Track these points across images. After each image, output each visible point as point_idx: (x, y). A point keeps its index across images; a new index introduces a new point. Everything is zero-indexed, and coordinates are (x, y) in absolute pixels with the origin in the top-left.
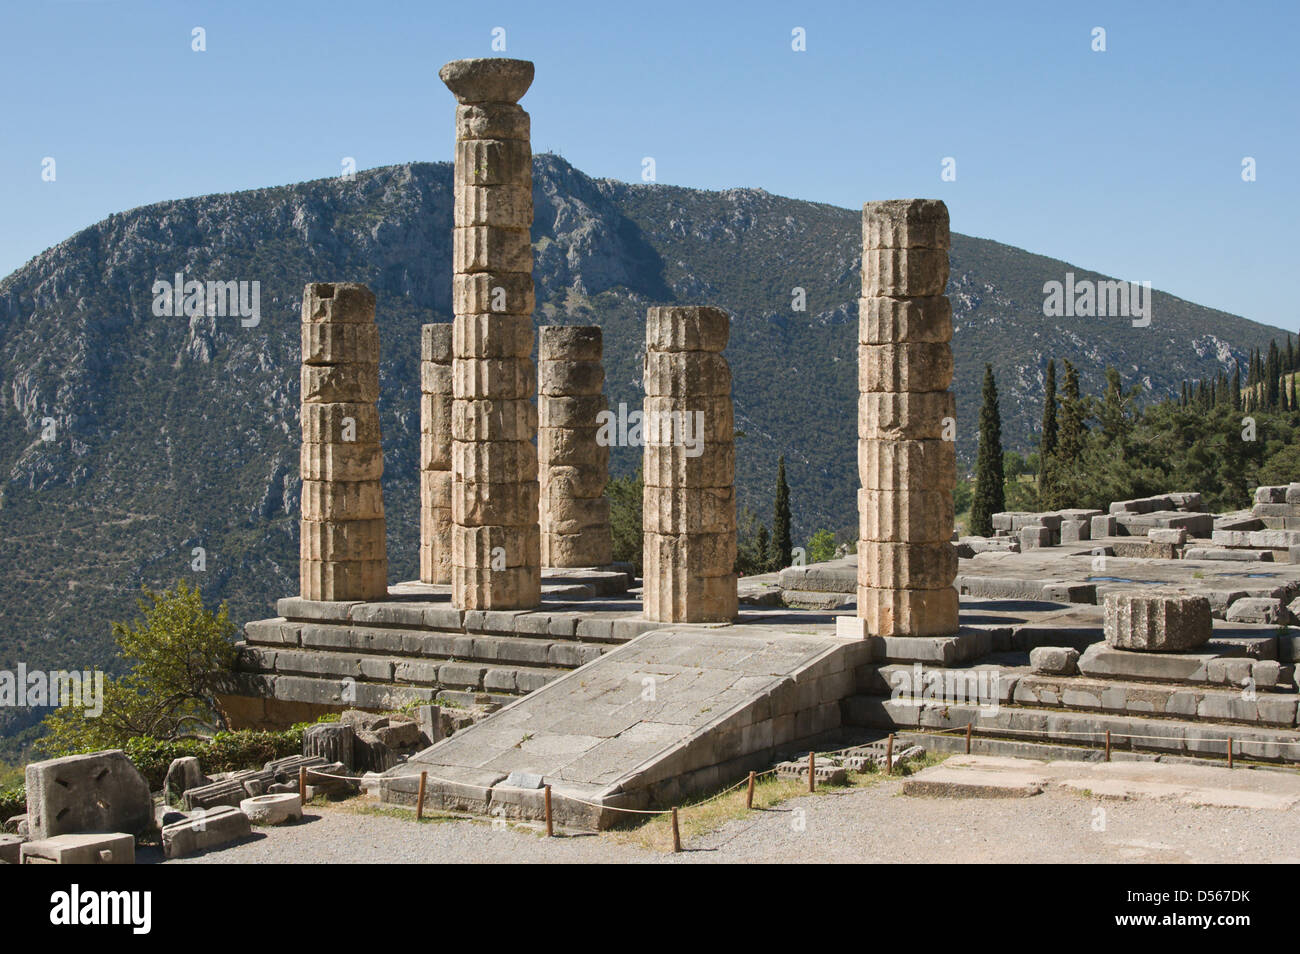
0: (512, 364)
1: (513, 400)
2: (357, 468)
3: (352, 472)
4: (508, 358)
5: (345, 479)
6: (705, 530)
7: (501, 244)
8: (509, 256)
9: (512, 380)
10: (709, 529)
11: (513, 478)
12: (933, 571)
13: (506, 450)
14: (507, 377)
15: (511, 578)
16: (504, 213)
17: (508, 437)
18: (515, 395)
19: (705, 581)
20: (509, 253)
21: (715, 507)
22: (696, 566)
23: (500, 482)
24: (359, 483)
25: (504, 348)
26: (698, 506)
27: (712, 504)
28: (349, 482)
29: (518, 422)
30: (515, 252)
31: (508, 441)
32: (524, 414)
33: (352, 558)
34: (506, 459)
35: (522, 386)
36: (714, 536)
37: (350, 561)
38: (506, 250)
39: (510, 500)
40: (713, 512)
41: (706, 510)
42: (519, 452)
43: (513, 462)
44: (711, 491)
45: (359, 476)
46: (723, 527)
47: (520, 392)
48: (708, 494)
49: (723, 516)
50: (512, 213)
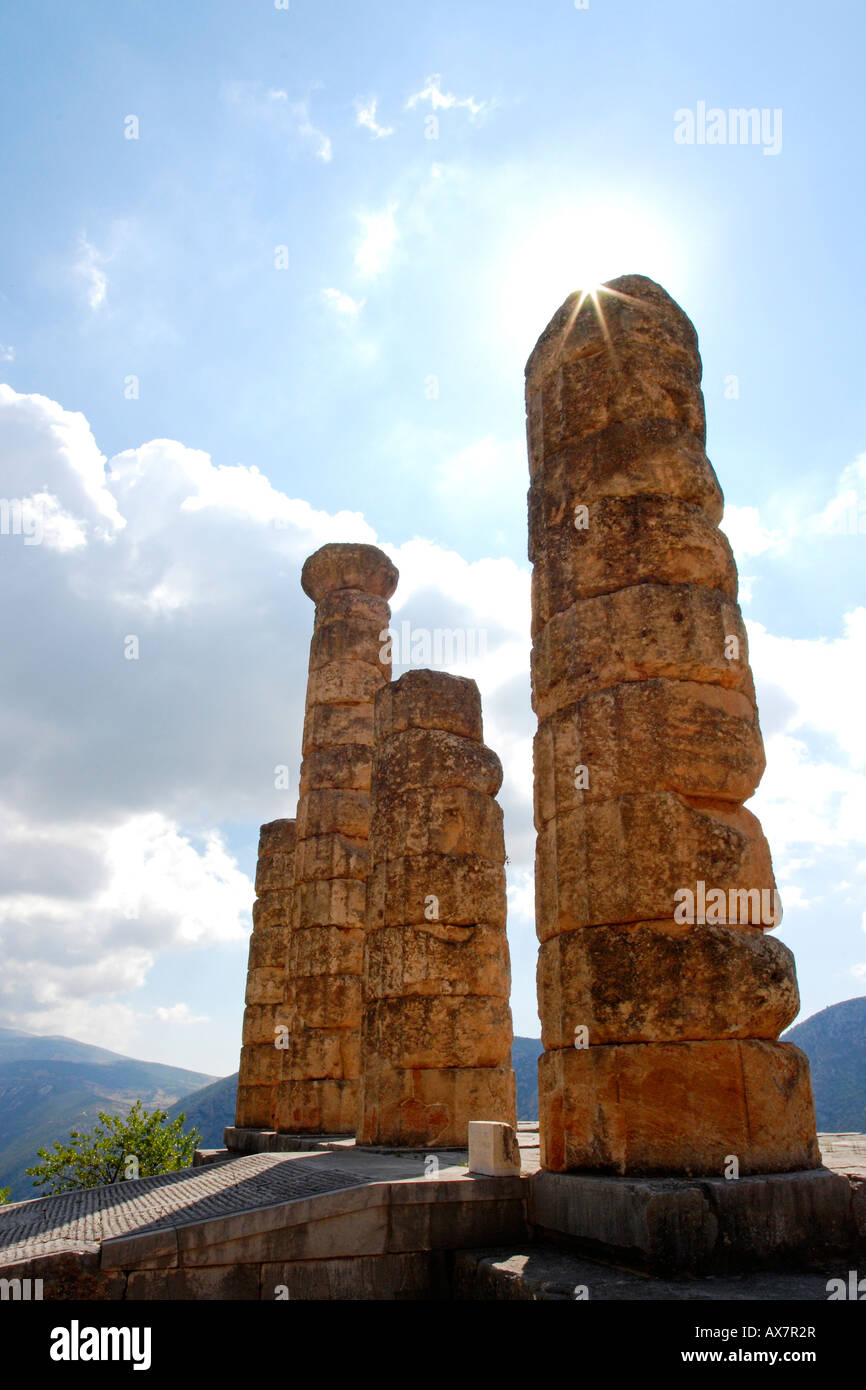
0: (330, 839)
1: (330, 879)
2: (275, 990)
3: (270, 994)
4: (327, 834)
5: (264, 1002)
6: (411, 990)
7: (327, 718)
8: (335, 729)
9: (330, 857)
10: (418, 988)
11: (324, 969)
12: (661, 991)
13: (318, 937)
14: (323, 854)
15: (314, 1092)
16: (333, 687)
17: (320, 921)
18: (332, 873)
19: (408, 1074)
20: (335, 726)
21: (429, 952)
22: (395, 1050)
23: (308, 974)
24: (275, 1006)
25: (322, 824)
26: (400, 952)
27: (424, 948)
28: (266, 1005)
29: (334, 903)
30: (344, 723)
31: (321, 927)
32: (344, 894)
33: (264, 1083)
34: (317, 947)
35: (343, 862)
36: (427, 1001)
37: (262, 1086)
38: (332, 723)
39: (318, 996)
40: (424, 961)
41: (413, 958)
42: (333, 939)
43: (324, 950)
44: (421, 927)
45: (277, 998)
46: (446, 985)
47: (339, 870)
48: (416, 934)
49: (446, 967)
50: (341, 685)
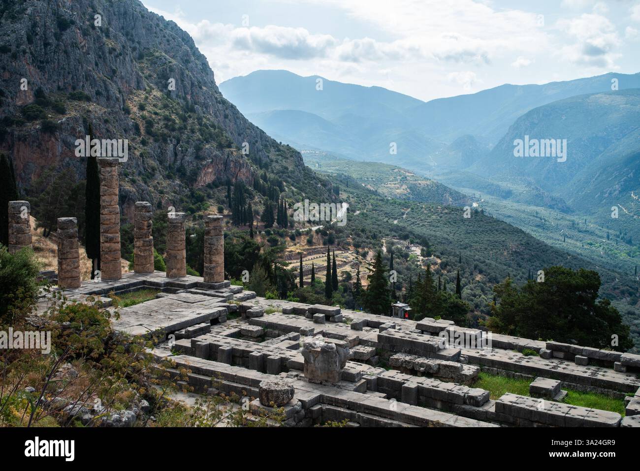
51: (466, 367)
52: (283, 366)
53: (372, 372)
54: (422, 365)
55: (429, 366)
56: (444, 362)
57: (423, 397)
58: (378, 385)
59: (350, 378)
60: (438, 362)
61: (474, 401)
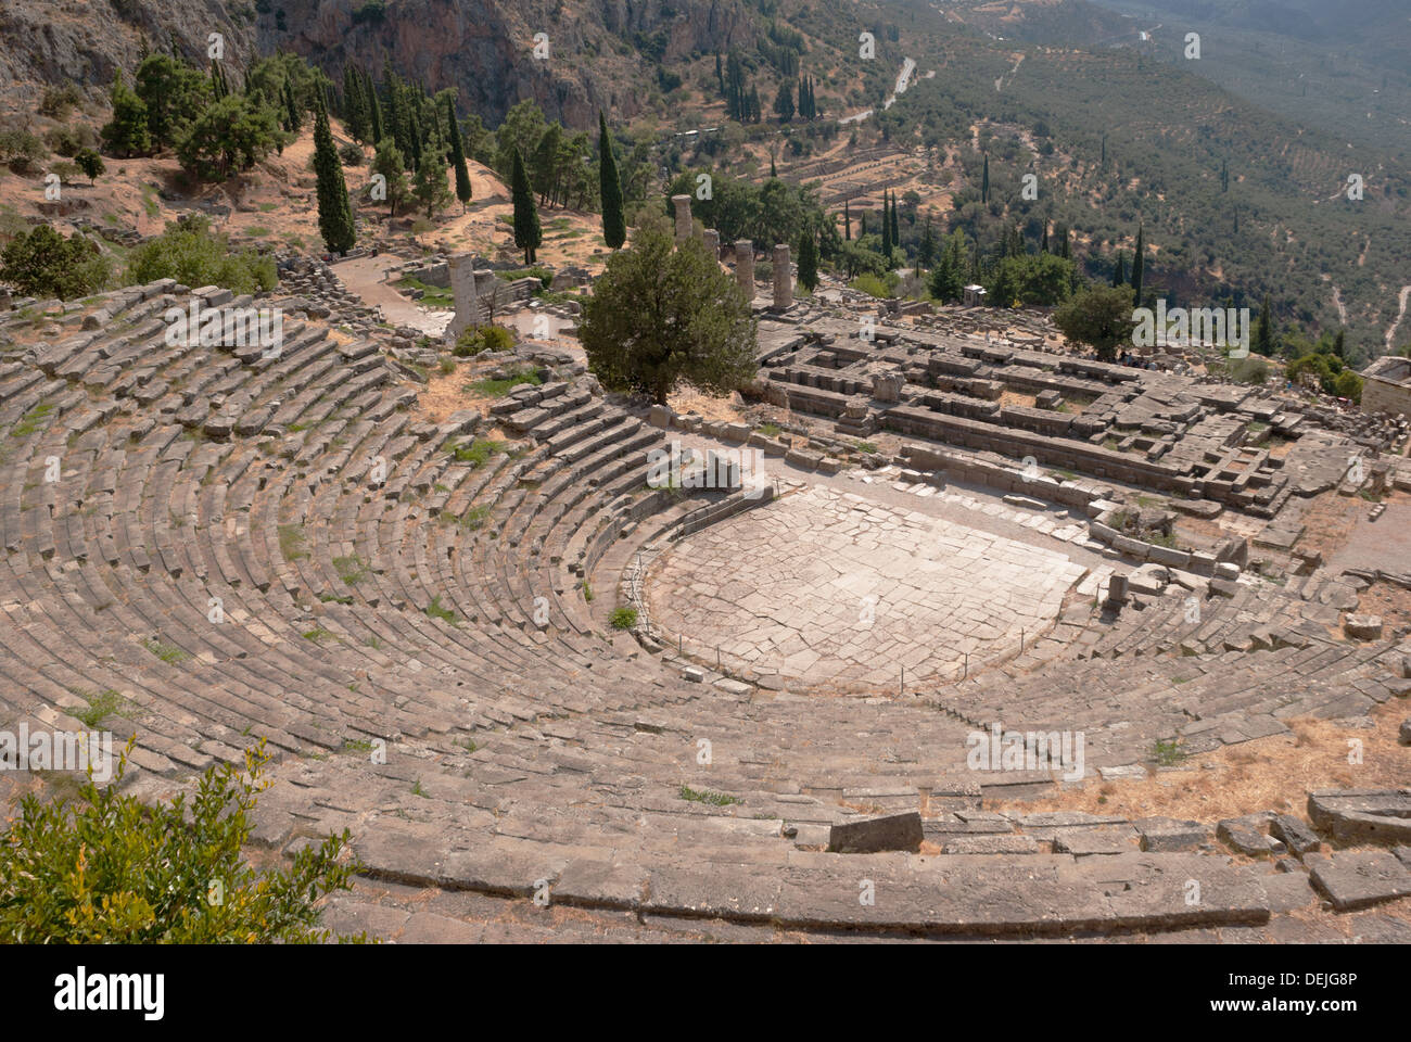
51: (994, 383)
52: (857, 388)
53: (922, 391)
54: (961, 383)
55: (966, 384)
56: (978, 381)
57: (955, 409)
58: (926, 401)
59: (905, 398)
60: (973, 380)
61: (990, 411)
